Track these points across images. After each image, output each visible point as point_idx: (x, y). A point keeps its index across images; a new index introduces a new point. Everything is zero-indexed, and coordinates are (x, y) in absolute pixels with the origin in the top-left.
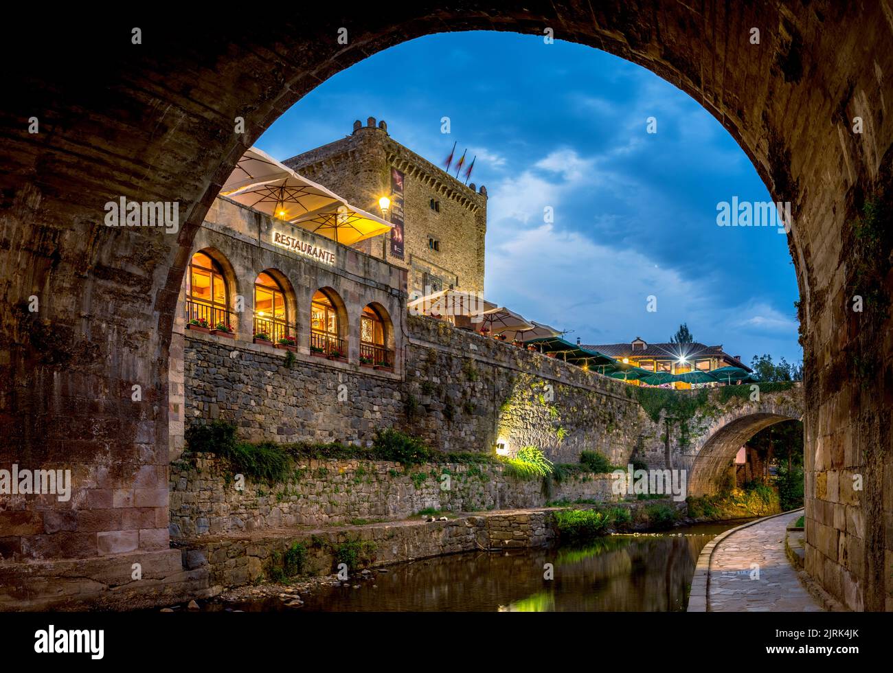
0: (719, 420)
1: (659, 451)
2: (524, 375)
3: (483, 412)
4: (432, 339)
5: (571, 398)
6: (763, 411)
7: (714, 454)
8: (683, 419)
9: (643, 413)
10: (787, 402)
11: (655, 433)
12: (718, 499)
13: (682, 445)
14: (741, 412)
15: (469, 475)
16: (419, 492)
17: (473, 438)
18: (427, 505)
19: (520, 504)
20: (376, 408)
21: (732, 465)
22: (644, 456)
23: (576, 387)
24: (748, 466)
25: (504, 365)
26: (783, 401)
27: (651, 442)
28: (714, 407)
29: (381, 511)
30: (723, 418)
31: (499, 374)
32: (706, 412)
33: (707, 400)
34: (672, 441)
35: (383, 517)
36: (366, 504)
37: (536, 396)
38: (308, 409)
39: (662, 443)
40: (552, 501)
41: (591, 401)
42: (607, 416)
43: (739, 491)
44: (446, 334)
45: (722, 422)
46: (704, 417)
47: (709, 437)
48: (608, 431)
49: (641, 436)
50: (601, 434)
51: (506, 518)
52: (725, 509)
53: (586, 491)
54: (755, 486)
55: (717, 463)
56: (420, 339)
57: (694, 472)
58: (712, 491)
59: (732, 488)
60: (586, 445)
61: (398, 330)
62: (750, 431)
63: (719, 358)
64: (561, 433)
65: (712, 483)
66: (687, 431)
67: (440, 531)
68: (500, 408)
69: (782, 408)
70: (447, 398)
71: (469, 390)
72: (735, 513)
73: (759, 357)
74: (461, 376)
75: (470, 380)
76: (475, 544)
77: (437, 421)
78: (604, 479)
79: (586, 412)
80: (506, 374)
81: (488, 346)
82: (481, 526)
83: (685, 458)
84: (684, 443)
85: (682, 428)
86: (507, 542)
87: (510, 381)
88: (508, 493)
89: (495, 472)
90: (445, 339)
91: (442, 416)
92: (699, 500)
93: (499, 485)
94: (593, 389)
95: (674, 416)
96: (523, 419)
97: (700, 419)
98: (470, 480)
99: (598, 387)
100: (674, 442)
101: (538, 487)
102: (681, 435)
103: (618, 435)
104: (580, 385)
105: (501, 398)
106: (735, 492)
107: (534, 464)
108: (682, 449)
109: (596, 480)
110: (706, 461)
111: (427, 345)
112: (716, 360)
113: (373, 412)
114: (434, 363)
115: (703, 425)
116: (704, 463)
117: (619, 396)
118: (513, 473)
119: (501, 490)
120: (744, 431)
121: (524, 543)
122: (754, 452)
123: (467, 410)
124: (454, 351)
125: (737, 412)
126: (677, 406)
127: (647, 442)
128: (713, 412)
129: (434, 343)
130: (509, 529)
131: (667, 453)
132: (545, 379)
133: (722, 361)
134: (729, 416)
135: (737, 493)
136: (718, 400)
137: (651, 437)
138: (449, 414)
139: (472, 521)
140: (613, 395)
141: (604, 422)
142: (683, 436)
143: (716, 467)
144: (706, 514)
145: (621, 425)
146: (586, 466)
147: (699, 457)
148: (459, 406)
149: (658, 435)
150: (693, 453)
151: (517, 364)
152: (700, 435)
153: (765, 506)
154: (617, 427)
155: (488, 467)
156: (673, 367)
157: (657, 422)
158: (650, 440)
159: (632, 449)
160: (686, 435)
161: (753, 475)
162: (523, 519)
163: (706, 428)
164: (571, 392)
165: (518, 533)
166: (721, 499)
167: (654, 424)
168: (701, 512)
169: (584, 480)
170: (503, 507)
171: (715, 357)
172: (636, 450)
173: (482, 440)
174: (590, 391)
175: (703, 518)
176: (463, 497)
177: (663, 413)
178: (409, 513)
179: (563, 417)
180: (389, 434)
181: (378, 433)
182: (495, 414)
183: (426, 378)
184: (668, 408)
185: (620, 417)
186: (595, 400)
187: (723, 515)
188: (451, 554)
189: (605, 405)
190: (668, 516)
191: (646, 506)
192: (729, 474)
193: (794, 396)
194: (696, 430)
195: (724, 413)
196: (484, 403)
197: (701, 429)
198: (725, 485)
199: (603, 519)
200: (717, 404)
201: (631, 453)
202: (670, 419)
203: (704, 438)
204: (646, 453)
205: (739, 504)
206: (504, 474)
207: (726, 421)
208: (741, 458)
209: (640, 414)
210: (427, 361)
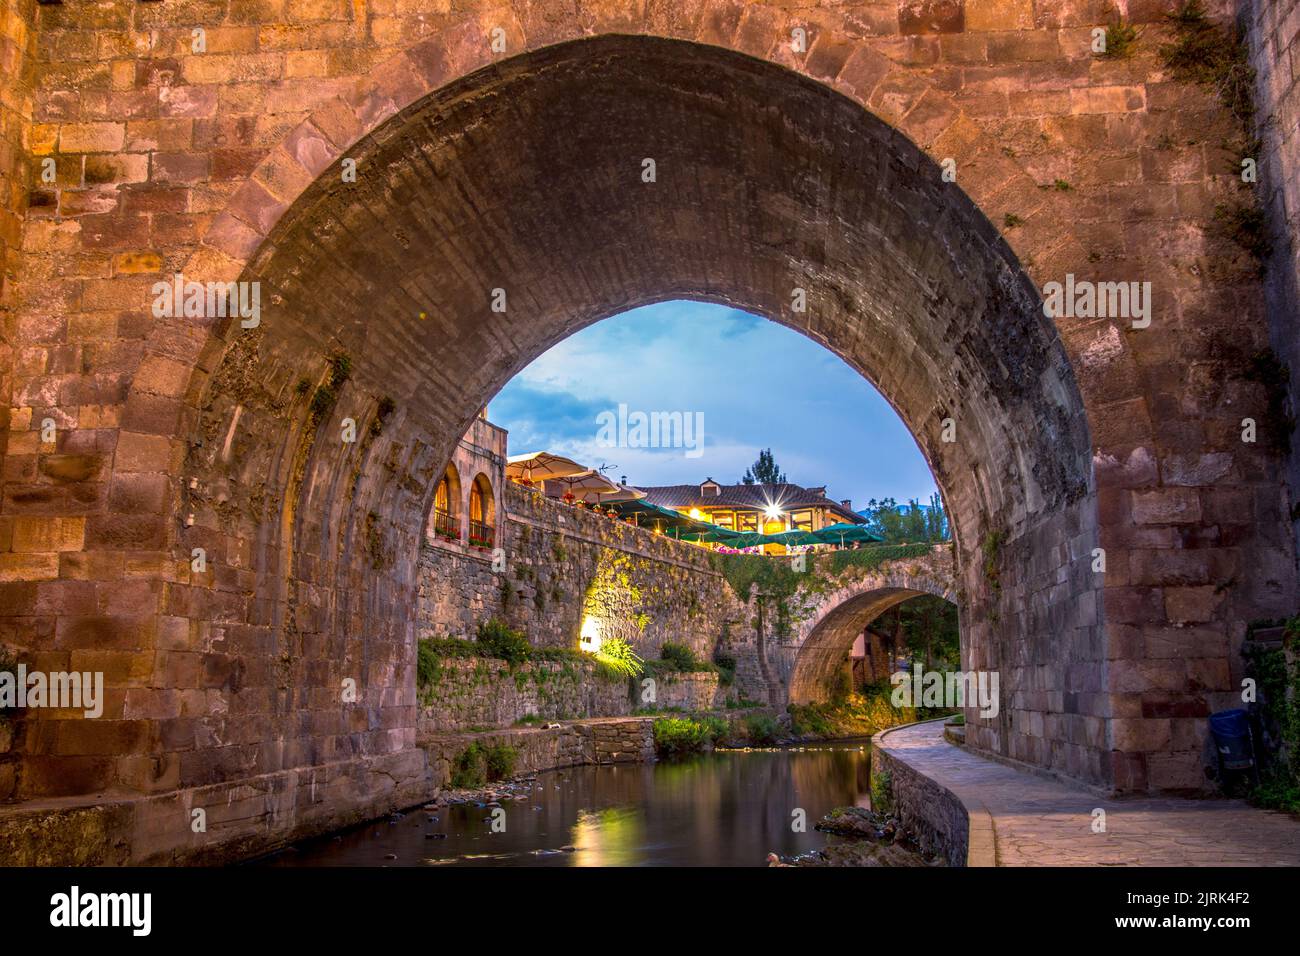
0: (831, 598)
1: (750, 641)
2: (607, 550)
3: (569, 599)
4: (526, 513)
5: (652, 575)
6: (891, 585)
7: (823, 644)
8: (780, 597)
9: (728, 590)
10: (925, 572)
11: (745, 616)
12: (829, 709)
13: (779, 633)
14: (861, 586)
15: (563, 676)
16: (521, 696)
17: (560, 630)
18: (528, 710)
19: (609, 711)
20: (479, 596)
21: (846, 660)
22: (730, 648)
23: (658, 561)
24: (867, 662)
25: (589, 539)
26: (919, 571)
27: (739, 630)
28: (824, 580)
29: (491, 718)
30: (836, 594)
31: (585, 550)
32: (812, 588)
33: (813, 569)
34: (766, 627)
35: (493, 724)
36: (481, 709)
37: (618, 576)
38: (431, 599)
39: (754, 631)
40: (638, 708)
41: (673, 578)
42: (689, 596)
43: (858, 698)
44: (538, 505)
45: (836, 600)
46: (809, 593)
47: (817, 621)
48: (690, 617)
49: (726, 621)
50: (684, 620)
51: (613, 726)
52: (840, 723)
53: (672, 696)
54: (881, 689)
55: (827, 657)
56: (516, 513)
57: (797, 670)
58: (820, 698)
59: (847, 693)
60: (667, 636)
61: (498, 503)
62: (871, 612)
63: (824, 508)
64: (644, 620)
65: (821, 684)
66: (787, 613)
67: (556, 739)
68: (585, 592)
69: (917, 580)
70: (538, 582)
71: (557, 572)
72: (854, 729)
73: (878, 502)
74: (550, 555)
75: (558, 560)
76: (583, 757)
77: (528, 611)
78: (690, 680)
79: (667, 592)
80: (591, 550)
81: (574, 518)
82: (589, 735)
83: (783, 651)
84: (782, 630)
85: (780, 609)
86: (615, 754)
87: (595, 558)
88: (598, 696)
89: (585, 672)
90: (536, 511)
91: (533, 604)
92: (804, 709)
93: (590, 688)
94: (674, 563)
95: (768, 592)
96: (606, 605)
97: (804, 597)
98: (564, 681)
99: (680, 559)
100: (769, 628)
101: (624, 691)
102: (778, 618)
103: (701, 620)
104: (661, 558)
105: (586, 582)
106: (852, 699)
107: (622, 661)
108: (780, 638)
109: (682, 681)
110: (812, 655)
111: (522, 520)
112: (820, 510)
113: (476, 601)
114: (527, 541)
115: (809, 604)
116: (810, 657)
117: (701, 569)
118: (604, 674)
119: (591, 694)
120: (863, 612)
121: (633, 756)
122: (876, 640)
123: (556, 597)
124: (545, 526)
125: (855, 586)
126: (772, 580)
127: (734, 629)
128: (821, 586)
129: (528, 517)
130: (617, 739)
131: (759, 644)
132: (627, 553)
133: (828, 511)
134: (844, 591)
135: (855, 699)
136: (828, 570)
137: (738, 622)
138: (539, 604)
139: (579, 729)
140: (695, 568)
141: (686, 604)
142: (780, 621)
143: (825, 662)
144: (815, 729)
145: (704, 607)
146: (671, 663)
147: (804, 649)
148: (548, 592)
149: (749, 620)
150: (795, 643)
151: (600, 537)
152: (804, 619)
153: (896, 719)
154: (700, 610)
155: (580, 665)
156: (761, 521)
157: (746, 602)
158: (737, 626)
159: (716, 639)
160: (784, 619)
161: (874, 673)
162: (633, 728)
163: (813, 608)
164: (652, 567)
165: (627, 744)
166: (833, 709)
167: (742, 604)
168: (808, 727)
169: (670, 681)
170: (594, 715)
171: (818, 507)
172: (720, 641)
173: (568, 633)
174: (671, 565)
175: (811, 735)
176: (557, 703)
177: (754, 589)
178: (512, 720)
179: (645, 601)
180: (490, 626)
181: (481, 627)
182: (580, 600)
183: (520, 560)
184: (760, 581)
185: (702, 596)
186: (677, 577)
187: (838, 731)
188: (563, 767)
189: (687, 581)
190: (769, 729)
191: (743, 716)
192: (845, 672)
193: (933, 564)
194: (799, 612)
195: (838, 589)
196: (571, 587)
197: (806, 610)
198: (838, 688)
199: (701, 731)
200: (828, 575)
201: (715, 645)
202: (763, 597)
203: (811, 622)
204: (734, 644)
205: (858, 716)
206: (595, 674)
207: (840, 599)
208: (858, 650)
209: (725, 590)
210: (521, 539)
